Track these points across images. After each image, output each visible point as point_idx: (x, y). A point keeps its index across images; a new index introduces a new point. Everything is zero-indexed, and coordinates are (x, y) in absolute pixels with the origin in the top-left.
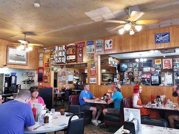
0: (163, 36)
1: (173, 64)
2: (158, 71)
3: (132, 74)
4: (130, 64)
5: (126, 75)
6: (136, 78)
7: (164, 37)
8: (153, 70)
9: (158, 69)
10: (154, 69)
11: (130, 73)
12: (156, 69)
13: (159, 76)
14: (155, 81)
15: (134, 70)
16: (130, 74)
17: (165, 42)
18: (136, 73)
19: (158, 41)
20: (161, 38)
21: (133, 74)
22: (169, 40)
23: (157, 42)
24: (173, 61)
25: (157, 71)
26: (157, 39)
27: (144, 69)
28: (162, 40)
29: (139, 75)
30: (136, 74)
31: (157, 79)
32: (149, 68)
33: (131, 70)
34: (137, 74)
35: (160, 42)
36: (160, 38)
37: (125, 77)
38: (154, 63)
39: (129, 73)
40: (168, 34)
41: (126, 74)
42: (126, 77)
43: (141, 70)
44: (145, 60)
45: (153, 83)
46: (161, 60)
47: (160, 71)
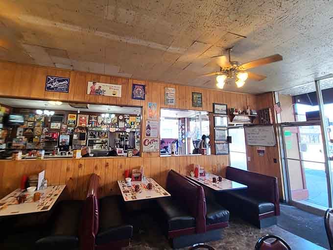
0: (59, 81)
1: (89, 121)
2: (71, 129)
3: (30, 131)
5: (21, 132)
6: (36, 137)
7: (60, 83)
8: (64, 127)
9: (71, 126)
10: (66, 126)
11: (28, 129)
12: (68, 126)
13: (70, 135)
14: (64, 142)
15: (36, 126)
16: (27, 131)
17: (61, 91)
18: (38, 130)
19: (50, 86)
20: (56, 84)
21: (33, 131)
22: (67, 90)
23: (49, 88)
24: (90, 118)
25: (69, 128)
26: (49, 83)
27: (52, 125)
28: (57, 88)
29: (43, 132)
30: (38, 132)
31: (67, 139)
32: (59, 124)
33: (31, 125)
35: (53, 89)
36: (54, 84)
37: (18, 135)
38: (67, 118)
39: (26, 129)
40: (67, 80)
41: (20, 130)
42: (20, 135)
43: (47, 126)
44: (52, 113)
45: (60, 145)
46: (76, 115)
47: (73, 128)
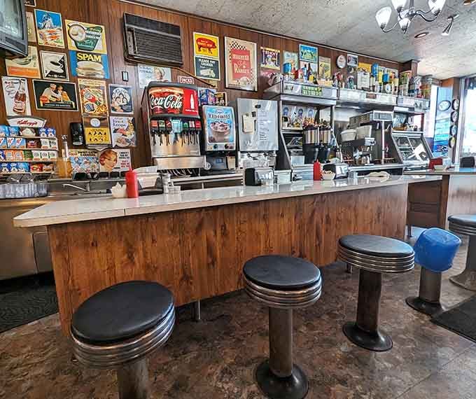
3: (62, 96)
4: (40, 19)
5: (20, 98)
11: (47, 85)
15: (81, 72)
16: (48, 94)
18: (91, 90)
21: (73, 98)
29: (116, 104)
30: (93, 100)
33: (59, 70)
34: (98, 97)
37: (10, 112)
39: (41, 86)
41: (17, 88)
42: (21, 113)
46: (218, 39)
